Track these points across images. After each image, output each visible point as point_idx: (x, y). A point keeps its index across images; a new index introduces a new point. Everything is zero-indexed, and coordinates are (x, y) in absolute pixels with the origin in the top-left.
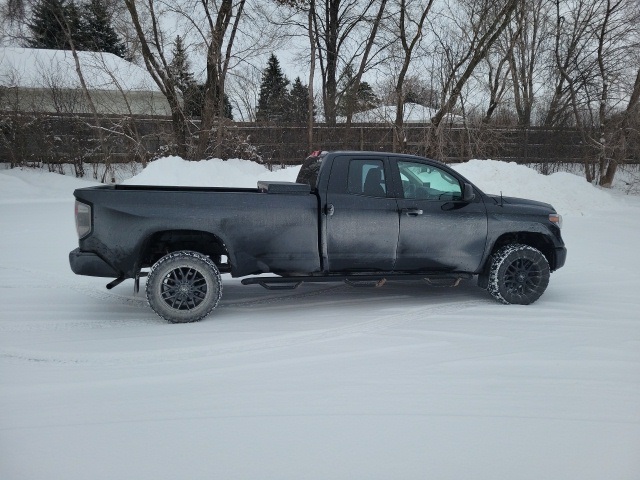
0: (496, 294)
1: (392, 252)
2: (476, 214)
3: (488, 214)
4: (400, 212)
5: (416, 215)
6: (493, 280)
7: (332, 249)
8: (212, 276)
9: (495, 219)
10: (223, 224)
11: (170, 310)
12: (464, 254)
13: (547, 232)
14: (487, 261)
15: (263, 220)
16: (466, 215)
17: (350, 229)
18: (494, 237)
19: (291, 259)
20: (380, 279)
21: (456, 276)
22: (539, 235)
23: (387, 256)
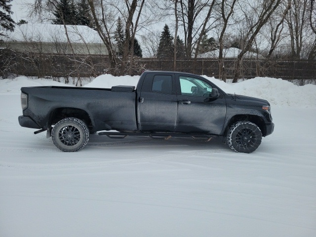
0: (231, 146)
1: (174, 122)
2: (220, 104)
3: (227, 105)
4: (178, 102)
6: (229, 139)
7: (143, 120)
8: (82, 130)
9: (230, 107)
10: (88, 105)
11: (63, 145)
12: (213, 125)
13: (260, 115)
14: (226, 129)
15: (108, 104)
16: (215, 105)
17: (151, 110)
18: (230, 117)
19: (122, 124)
20: (168, 136)
21: (209, 136)
22: (257, 116)
23: (171, 124)
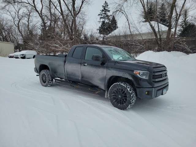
1: (80, 77)
2: (104, 67)
3: (107, 68)
4: (81, 64)
5: (84, 65)
7: (67, 74)
8: (47, 76)
9: (109, 70)
10: (49, 63)
11: (43, 83)
12: (99, 82)
17: (69, 68)
18: (108, 77)
20: (78, 85)
23: (78, 78)
